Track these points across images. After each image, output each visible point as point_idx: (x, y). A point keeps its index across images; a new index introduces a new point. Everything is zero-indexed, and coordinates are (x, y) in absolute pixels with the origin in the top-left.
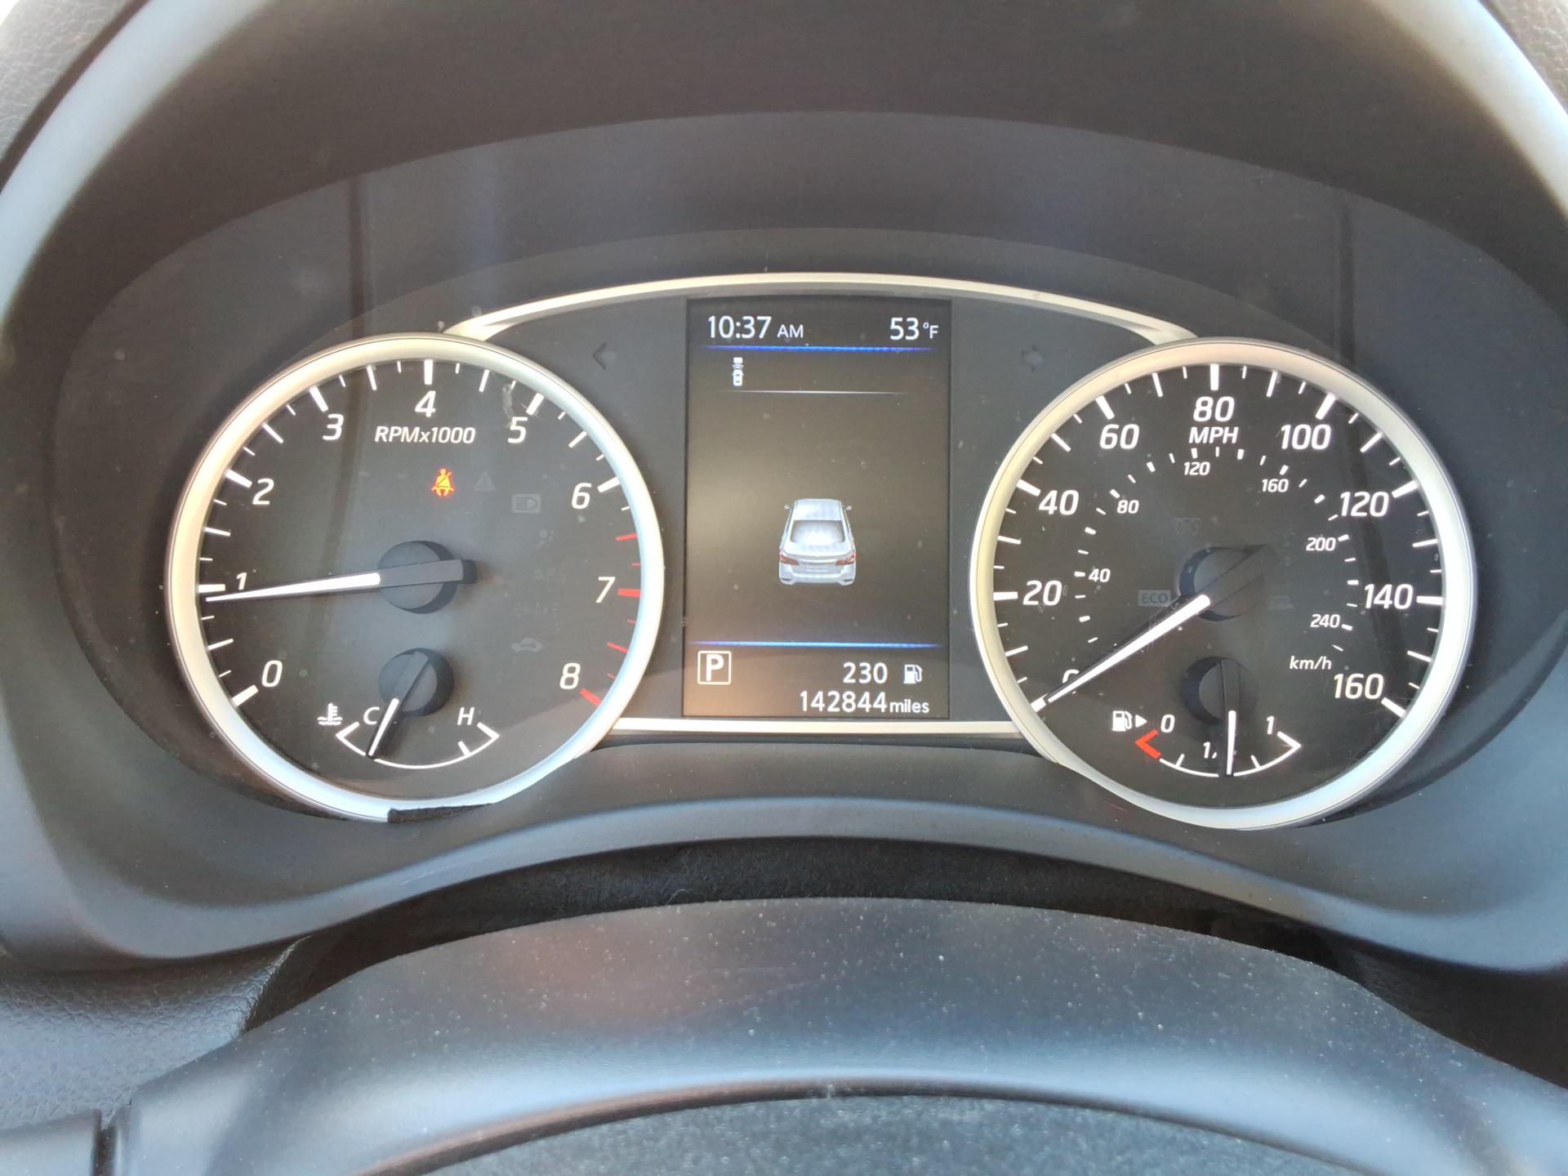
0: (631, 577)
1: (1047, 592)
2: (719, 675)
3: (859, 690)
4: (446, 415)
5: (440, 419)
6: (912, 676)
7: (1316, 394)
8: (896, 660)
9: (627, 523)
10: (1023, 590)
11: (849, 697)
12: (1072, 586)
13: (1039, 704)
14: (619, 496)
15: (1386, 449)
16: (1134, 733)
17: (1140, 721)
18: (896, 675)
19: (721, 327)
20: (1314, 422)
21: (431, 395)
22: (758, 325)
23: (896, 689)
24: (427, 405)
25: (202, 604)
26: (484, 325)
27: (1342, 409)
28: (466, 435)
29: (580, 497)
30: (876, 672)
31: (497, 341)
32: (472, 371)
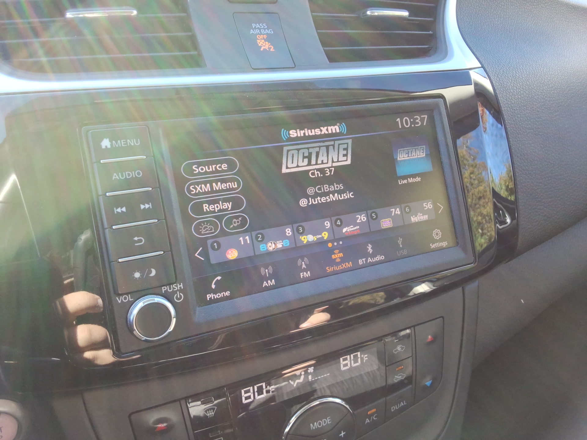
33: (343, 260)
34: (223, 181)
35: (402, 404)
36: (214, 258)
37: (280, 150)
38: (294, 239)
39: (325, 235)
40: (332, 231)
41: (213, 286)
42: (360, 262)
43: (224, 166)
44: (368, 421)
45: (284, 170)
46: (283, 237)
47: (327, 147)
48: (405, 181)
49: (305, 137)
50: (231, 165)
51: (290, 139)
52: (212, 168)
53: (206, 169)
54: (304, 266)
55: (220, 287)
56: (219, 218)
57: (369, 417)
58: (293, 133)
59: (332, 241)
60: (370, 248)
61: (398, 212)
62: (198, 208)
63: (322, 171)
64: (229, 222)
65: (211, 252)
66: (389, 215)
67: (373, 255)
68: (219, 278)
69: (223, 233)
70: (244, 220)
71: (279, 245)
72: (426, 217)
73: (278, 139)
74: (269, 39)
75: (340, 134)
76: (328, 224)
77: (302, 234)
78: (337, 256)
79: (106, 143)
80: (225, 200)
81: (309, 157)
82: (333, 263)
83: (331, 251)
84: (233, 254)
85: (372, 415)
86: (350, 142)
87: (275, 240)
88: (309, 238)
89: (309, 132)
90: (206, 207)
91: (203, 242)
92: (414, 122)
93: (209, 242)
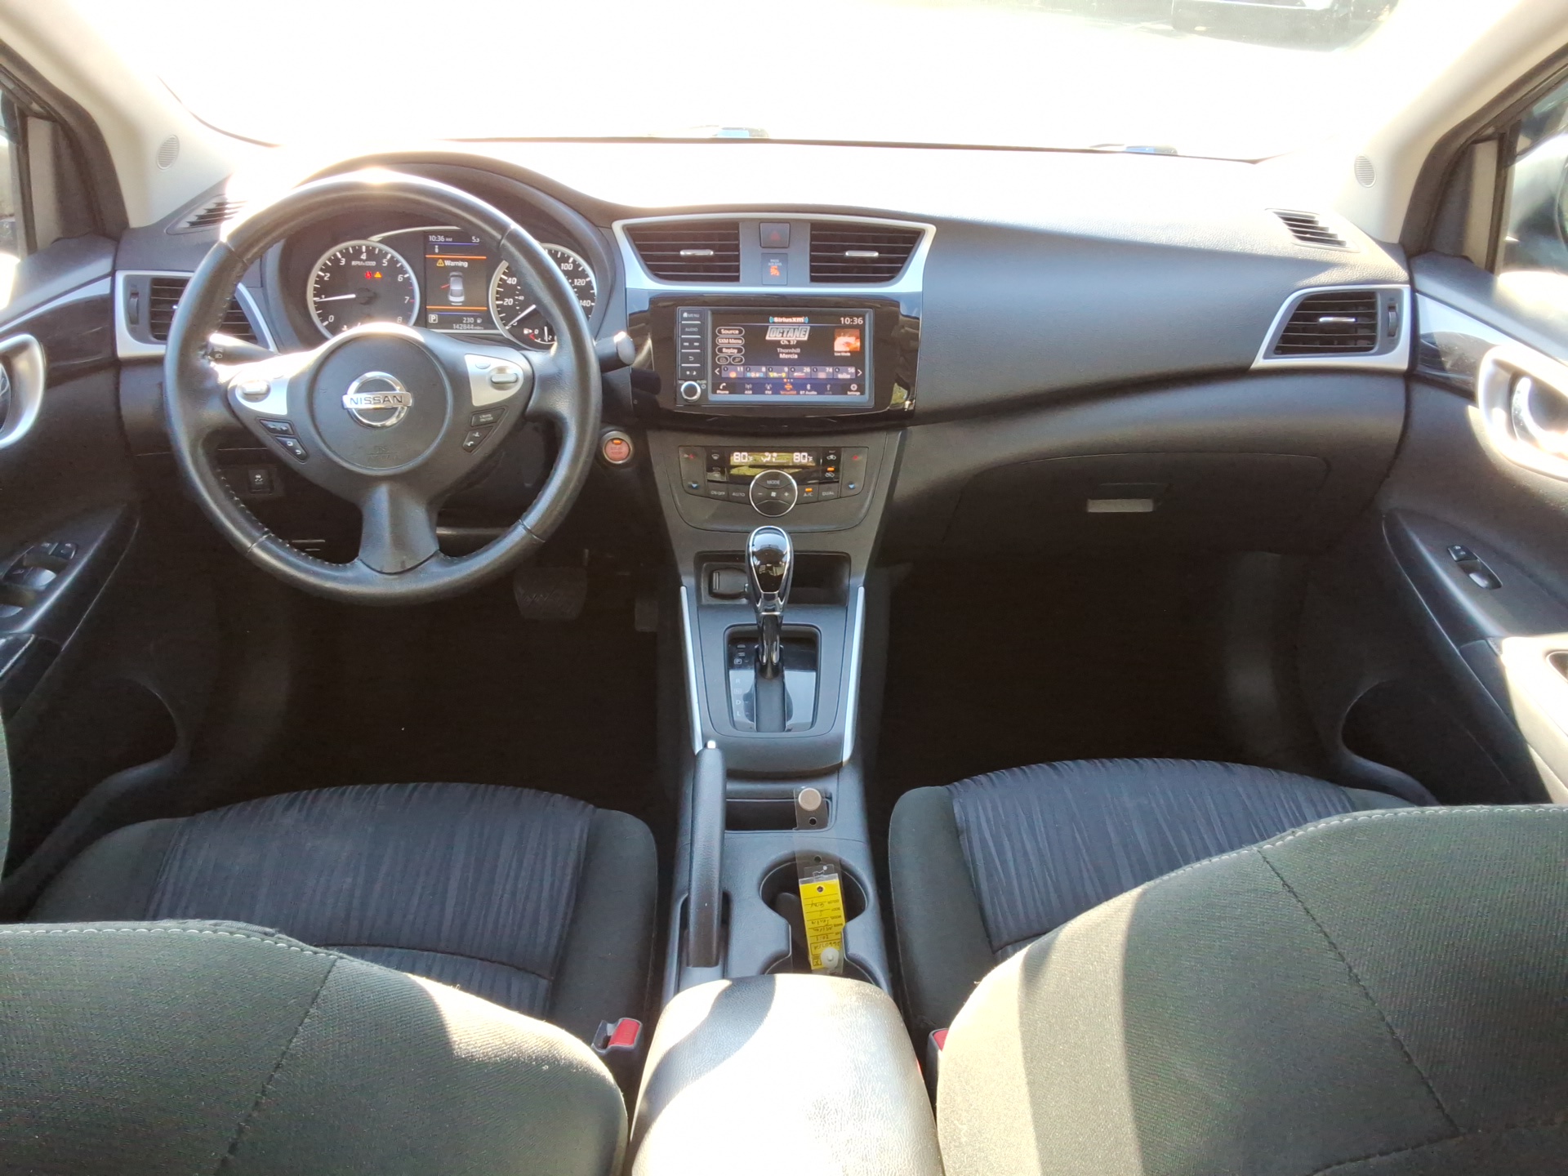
0: (413, 297)
1: (509, 302)
2: (434, 320)
3: (467, 324)
4: (368, 259)
5: (367, 260)
6: (479, 321)
7: (569, 257)
8: (475, 318)
9: (411, 284)
10: (504, 301)
11: (465, 326)
12: (515, 300)
13: (507, 328)
14: (409, 278)
15: (584, 270)
16: (530, 334)
17: (531, 331)
18: (475, 321)
19: (432, 238)
20: (568, 263)
21: (365, 254)
22: (441, 239)
23: (475, 324)
24: (364, 257)
25: (315, 303)
26: (376, 238)
27: (574, 262)
28: (373, 263)
29: (400, 278)
30: (471, 320)
31: (380, 242)
32: (374, 248)
33: (791, 390)
34: (735, 339)
35: (830, 493)
36: (724, 375)
37: (768, 327)
38: (766, 373)
39: (784, 375)
40: (788, 373)
41: (721, 387)
42: (801, 392)
43: (737, 332)
44: (805, 495)
45: (767, 338)
46: (760, 371)
47: (794, 329)
48: (839, 354)
49: (782, 323)
50: (741, 332)
51: (774, 323)
52: (731, 332)
53: (727, 332)
54: (769, 388)
55: (725, 389)
56: (730, 356)
57: (807, 493)
58: (776, 319)
59: (787, 379)
60: (809, 387)
61: (831, 370)
62: (720, 350)
63: (789, 341)
64: (734, 359)
65: (723, 371)
66: (824, 371)
67: (810, 391)
68: (724, 384)
69: (730, 364)
70: (741, 360)
71: (758, 375)
72: (848, 377)
73: (768, 322)
74: (779, 269)
75: (804, 323)
76: (786, 369)
77: (772, 371)
78: (788, 387)
79: (685, 315)
80: (734, 348)
81: (783, 333)
82: (785, 390)
83: (785, 384)
84: (733, 375)
85: (809, 492)
86: (809, 328)
87: (756, 371)
88: (773, 375)
89: (785, 320)
90: (724, 350)
91: (720, 366)
92: (853, 321)
93: (723, 367)
